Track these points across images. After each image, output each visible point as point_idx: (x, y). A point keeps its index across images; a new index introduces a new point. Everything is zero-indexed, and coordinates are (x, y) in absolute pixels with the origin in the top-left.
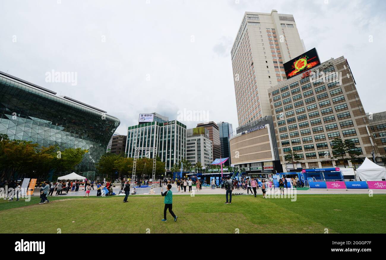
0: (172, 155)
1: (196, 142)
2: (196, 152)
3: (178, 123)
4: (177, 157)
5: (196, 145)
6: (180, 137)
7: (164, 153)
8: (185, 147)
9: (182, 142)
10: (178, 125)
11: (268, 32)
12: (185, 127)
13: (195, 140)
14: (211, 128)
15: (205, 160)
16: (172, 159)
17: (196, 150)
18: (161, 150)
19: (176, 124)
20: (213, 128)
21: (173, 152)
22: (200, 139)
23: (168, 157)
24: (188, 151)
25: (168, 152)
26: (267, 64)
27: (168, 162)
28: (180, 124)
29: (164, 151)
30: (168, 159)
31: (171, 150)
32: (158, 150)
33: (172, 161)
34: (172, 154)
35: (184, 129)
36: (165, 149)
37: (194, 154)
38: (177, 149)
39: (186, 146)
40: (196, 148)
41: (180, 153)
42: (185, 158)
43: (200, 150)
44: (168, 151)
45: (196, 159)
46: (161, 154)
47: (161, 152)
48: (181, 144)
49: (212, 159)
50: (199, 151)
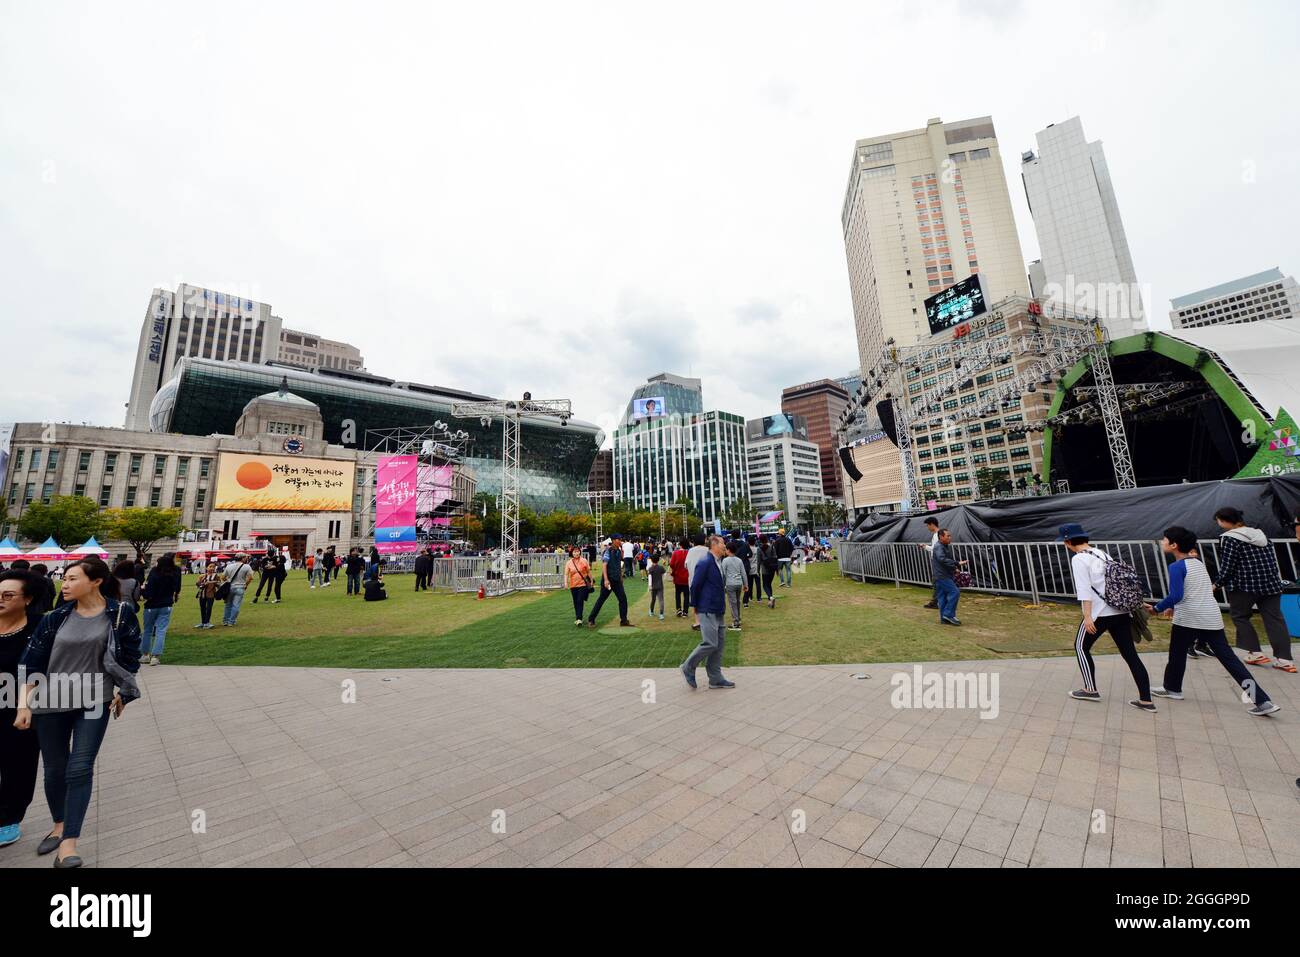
0: (715, 492)
1: (772, 453)
2: (774, 478)
3: (722, 415)
4: (726, 494)
5: (772, 460)
6: (730, 449)
7: (698, 487)
8: (744, 469)
9: (737, 459)
10: (722, 421)
11: (916, 185)
12: (741, 420)
13: (770, 448)
14: (822, 399)
15: (798, 496)
16: (717, 499)
17: (774, 473)
18: (690, 479)
19: (717, 421)
20: (830, 398)
21: (716, 484)
22: (780, 447)
23: (708, 494)
24: (751, 476)
25: (707, 485)
26: (910, 279)
27: (708, 505)
28: (729, 417)
29: (698, 482)
30: (708, 500)
31: (711, 480)
32: (684, 481)
33: (717, 504)
34: (716, 489)
35: (738, 425)
36: (698, 477)
37: (768, 482)
38: (725, 476)
39: (747, 464)
40: (773, 469)
41: (732, 485)
42: (746, 494)
43: (784, 473)
44: (705, 481)
45: (775, 495)
46: (690, 488)
47: (690, 484)
48: (735, 463)
49: (819, 490)
50: (780, 473)
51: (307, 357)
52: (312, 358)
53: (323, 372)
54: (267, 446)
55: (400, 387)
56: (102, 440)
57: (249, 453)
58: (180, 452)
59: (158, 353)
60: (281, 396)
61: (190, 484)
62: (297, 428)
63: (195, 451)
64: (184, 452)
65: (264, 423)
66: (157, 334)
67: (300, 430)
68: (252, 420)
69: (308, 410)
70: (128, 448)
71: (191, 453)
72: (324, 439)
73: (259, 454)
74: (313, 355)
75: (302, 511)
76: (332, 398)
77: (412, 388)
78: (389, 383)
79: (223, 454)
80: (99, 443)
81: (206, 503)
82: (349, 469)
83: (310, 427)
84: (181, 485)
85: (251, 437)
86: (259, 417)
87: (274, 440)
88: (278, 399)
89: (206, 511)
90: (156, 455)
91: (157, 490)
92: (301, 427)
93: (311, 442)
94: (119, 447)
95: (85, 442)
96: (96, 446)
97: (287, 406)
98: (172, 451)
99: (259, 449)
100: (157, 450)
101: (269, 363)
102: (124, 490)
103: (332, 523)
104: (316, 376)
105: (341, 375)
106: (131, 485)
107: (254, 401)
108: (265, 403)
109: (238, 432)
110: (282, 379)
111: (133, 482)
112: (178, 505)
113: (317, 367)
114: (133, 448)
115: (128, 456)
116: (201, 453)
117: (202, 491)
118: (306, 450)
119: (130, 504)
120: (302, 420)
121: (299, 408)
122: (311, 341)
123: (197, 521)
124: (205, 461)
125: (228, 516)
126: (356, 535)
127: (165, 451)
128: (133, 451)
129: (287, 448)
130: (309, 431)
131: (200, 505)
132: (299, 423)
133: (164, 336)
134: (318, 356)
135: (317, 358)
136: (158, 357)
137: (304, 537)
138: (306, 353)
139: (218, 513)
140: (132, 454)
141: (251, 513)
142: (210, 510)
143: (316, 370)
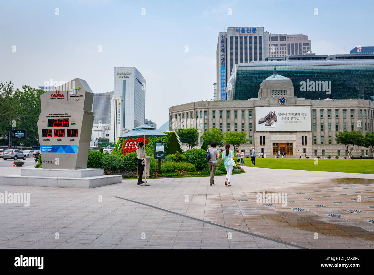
51: (282, 47)
52: (284, 47)
53: (291, 59)
54: (272, 101)
55: (331, 59)
56: (217, 106)
57: (265, 106)
58: (241, 108)
59: (224, 62)
60: (274, 77)
61: (246, 121)
62: (283, 92)
63: (246, 107)
64: (243, 108)
65: (269, 91)
66: (223, 53)
67: (284, 92)
68: (264, 90)
69: (286, 82)
70: (225, 108)
71: (245, 108)
72: (295, 96)
73: (269, 106)
74: (285, 45)
75: (289, 132)
76: (296, 72)
77: (339, 58)
78: (325, 58)
79: (256, 108)
80: (217, 107)
81: (252, 129)
82: (308, 110)
83: (288, 90)
84: (243, 122)
85: (265, 98)
86: (267, 89)
87: (274, 99)
88: (274, 79)
89: (253, 132)
90: (234, 110)
91: (236, 124)
92: (284, 91)
93: (290, 98)
94: (223, 108)
95: (213, 107)
96: (216, 108)
97: (277, 82)
98: (239, 108)
99: (269, 104)
100: (234, 108)
101: (267, 59)
102: (226, 125)
103: (303, 137)
104: (288, 62)
105: (299, 59)
106: (228, 123)
107: (264, 81)
108: (268, 81)
109: (260, 96)
110: (274, 67)
111: (229, 121)
112: (243, 130)
113: (288, 56)
114: (227, 108)
115: (226, 111)
116: (249, 108)
117: (250, 124)
118: (288, 102)
119: (229, 130)
120: (284, 88)
121: (283, 81)
122: (283, 38)
123: (250, 137)
124: (250, 111)
125: (261, 135)
126: (315, 143)
127: (237, 108)
128: (227, 109)
129: (280, 102)
130: (288, 92)
131: (251, 130)
132: (283, 89)
133: (225, 53)
134: (287, 45)
135: (287, 47)
136: (224, 64)
137: (291, 144)
138: (281, 45)
139: (257, 133)
140: (227, 110)
141: (269, 133)
142: (254, 132)
143: (287, 59)
